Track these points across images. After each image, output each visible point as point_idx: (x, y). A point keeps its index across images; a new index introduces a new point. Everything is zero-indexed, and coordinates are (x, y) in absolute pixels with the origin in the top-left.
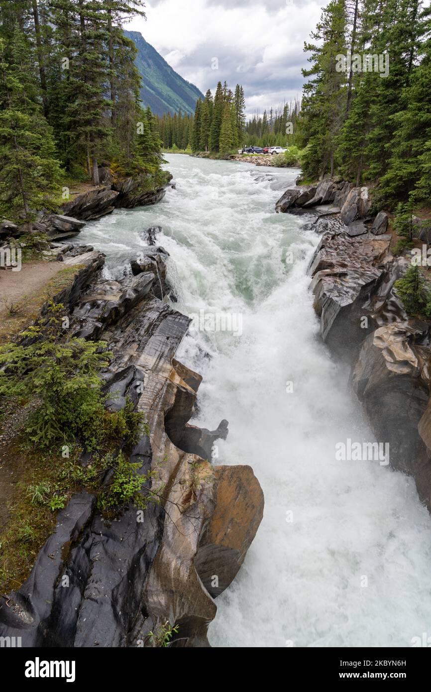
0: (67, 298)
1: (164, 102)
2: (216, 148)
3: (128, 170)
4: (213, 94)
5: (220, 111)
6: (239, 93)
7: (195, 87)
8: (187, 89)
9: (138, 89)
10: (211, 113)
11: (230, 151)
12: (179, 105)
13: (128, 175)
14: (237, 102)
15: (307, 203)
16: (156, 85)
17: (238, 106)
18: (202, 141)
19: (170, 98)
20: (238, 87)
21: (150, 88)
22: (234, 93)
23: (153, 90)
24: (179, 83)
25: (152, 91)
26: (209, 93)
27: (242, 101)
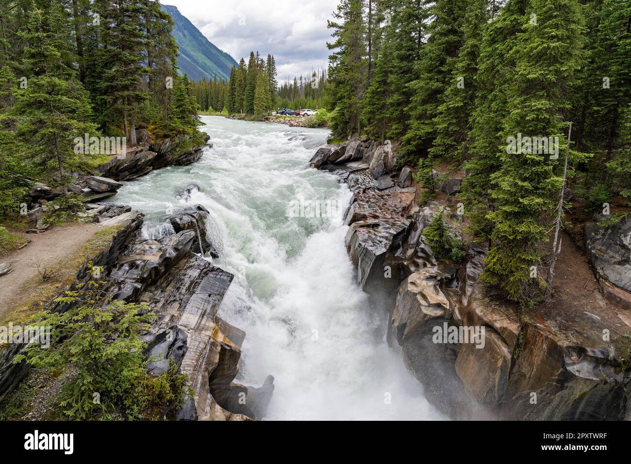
0: (105, 260)
1: (200, 68)
2: (251, 111)
3: (165, 132)
4: (247, 62)
5: (254, 78)
6: (271, 61)
7: (229, 56)
8: (222, 58)
9: (175, 58)
10: (245, 79)
11: (264, 114)
12: (214, 71)
13: (166, 136)
14: (269, 69)
15: (338, 160)
16: (192, 53)
17: (270, 73)
18: (237, 105)
19: (206, 65)
20: (269, 56)
21: (186, 55)
22: (266, 62)
23: (189, 57)
24: (214, 51)
25: (188, 59)
26: (242, 61)
27: (274, 69)
